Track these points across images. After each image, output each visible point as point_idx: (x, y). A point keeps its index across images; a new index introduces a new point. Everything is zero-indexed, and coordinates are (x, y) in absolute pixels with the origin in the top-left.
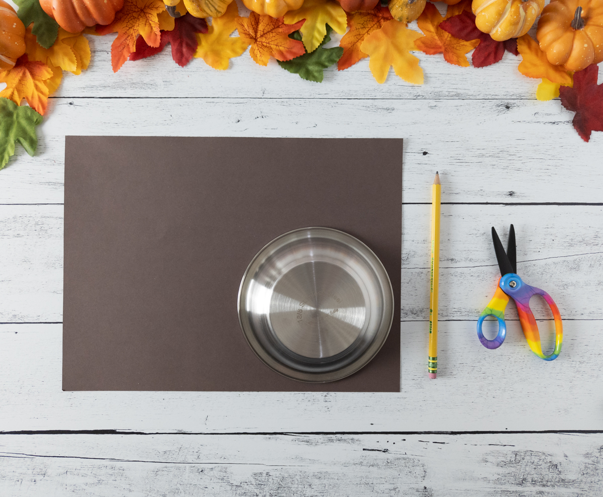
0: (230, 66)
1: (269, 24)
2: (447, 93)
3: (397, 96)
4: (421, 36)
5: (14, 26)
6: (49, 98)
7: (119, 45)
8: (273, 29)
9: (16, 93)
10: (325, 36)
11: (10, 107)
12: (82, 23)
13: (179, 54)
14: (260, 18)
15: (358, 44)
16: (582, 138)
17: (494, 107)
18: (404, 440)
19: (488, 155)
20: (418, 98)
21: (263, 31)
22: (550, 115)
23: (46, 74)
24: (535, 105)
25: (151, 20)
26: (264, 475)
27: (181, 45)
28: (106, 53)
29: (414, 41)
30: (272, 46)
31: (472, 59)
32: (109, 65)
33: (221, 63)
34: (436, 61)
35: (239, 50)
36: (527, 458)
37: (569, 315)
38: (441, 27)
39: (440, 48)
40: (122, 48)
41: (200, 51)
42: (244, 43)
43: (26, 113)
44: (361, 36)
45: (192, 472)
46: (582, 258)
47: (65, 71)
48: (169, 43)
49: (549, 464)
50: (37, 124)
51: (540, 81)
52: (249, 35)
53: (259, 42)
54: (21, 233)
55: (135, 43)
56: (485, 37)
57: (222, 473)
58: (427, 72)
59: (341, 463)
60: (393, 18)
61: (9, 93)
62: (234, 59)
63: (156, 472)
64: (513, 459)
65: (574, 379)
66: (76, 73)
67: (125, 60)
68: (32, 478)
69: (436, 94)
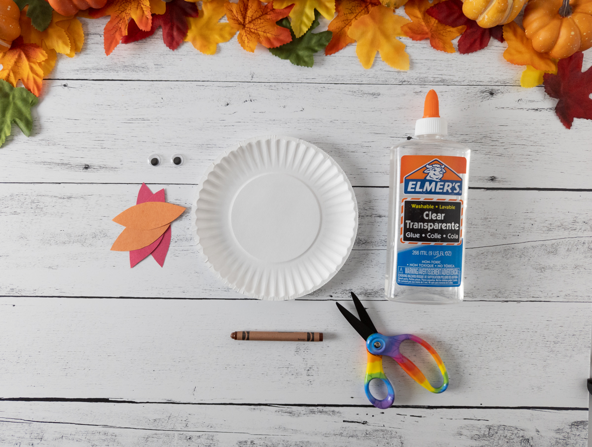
0: (218, 50)
1: (258, 11)
2: (432, 79)
3: (383, 81)
4: (408, 22)
5: (9, 9)
6: (44, 79)
7: (111, 28)
8: (262, 15)
9: (12, 74)
10: (313, 21)
11: (7, 88)
12: (75, 6)
13: (169, 38)
14: (249, 4)
15: (346, 29)
16: (564, 125)
17: (479, 93)
18: (383, 413)
19: (471, 141)
20: (404, 83)
21: (252, 18)
22: (533, 101)
23: (41, 56)
24: (519, 92)
25: (143, 4)
26: (249, 443)
27: (171, 29)
28: (99, 36)
29: (401, 27)
30: (260, 33)
31: (459, 45)
32: (102, 48)
33: (209, 48)
34: (422, 47)
35: (227, 36)
36: (500, 432)
37: (545, 297)
38: (429, 13)
39: (427, 34)
40: (114, 31)
41: (190, 35)
42: (232, 28)
43: (22, 94)
44: (349, 21)
45: (180, 439)
46: (560, 243)
47: (59, 53)
48: (160, 27)
49: (521, 439)
50: (32, 105)
51: (524, 68)
52: (238, 20)
53: (247, 28)
54: (18, 211)
55: (127, 27)
56: (471, 24)
57: (209, 441)
58: (413, 58)
59: (322, 434)
60: (380, 4)
61: (5, 74)
62: (221, 44)
63: (147, 439)
64: (487, 433)
65: (548, 358)
66: (70, 56)
67: (117, 43)
68: (30, 442)
69: (421, 79)
